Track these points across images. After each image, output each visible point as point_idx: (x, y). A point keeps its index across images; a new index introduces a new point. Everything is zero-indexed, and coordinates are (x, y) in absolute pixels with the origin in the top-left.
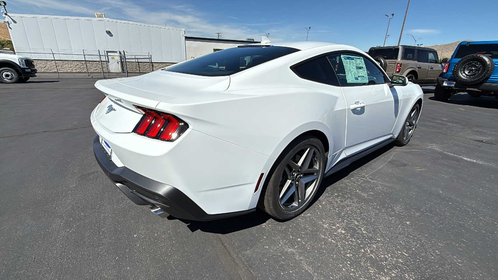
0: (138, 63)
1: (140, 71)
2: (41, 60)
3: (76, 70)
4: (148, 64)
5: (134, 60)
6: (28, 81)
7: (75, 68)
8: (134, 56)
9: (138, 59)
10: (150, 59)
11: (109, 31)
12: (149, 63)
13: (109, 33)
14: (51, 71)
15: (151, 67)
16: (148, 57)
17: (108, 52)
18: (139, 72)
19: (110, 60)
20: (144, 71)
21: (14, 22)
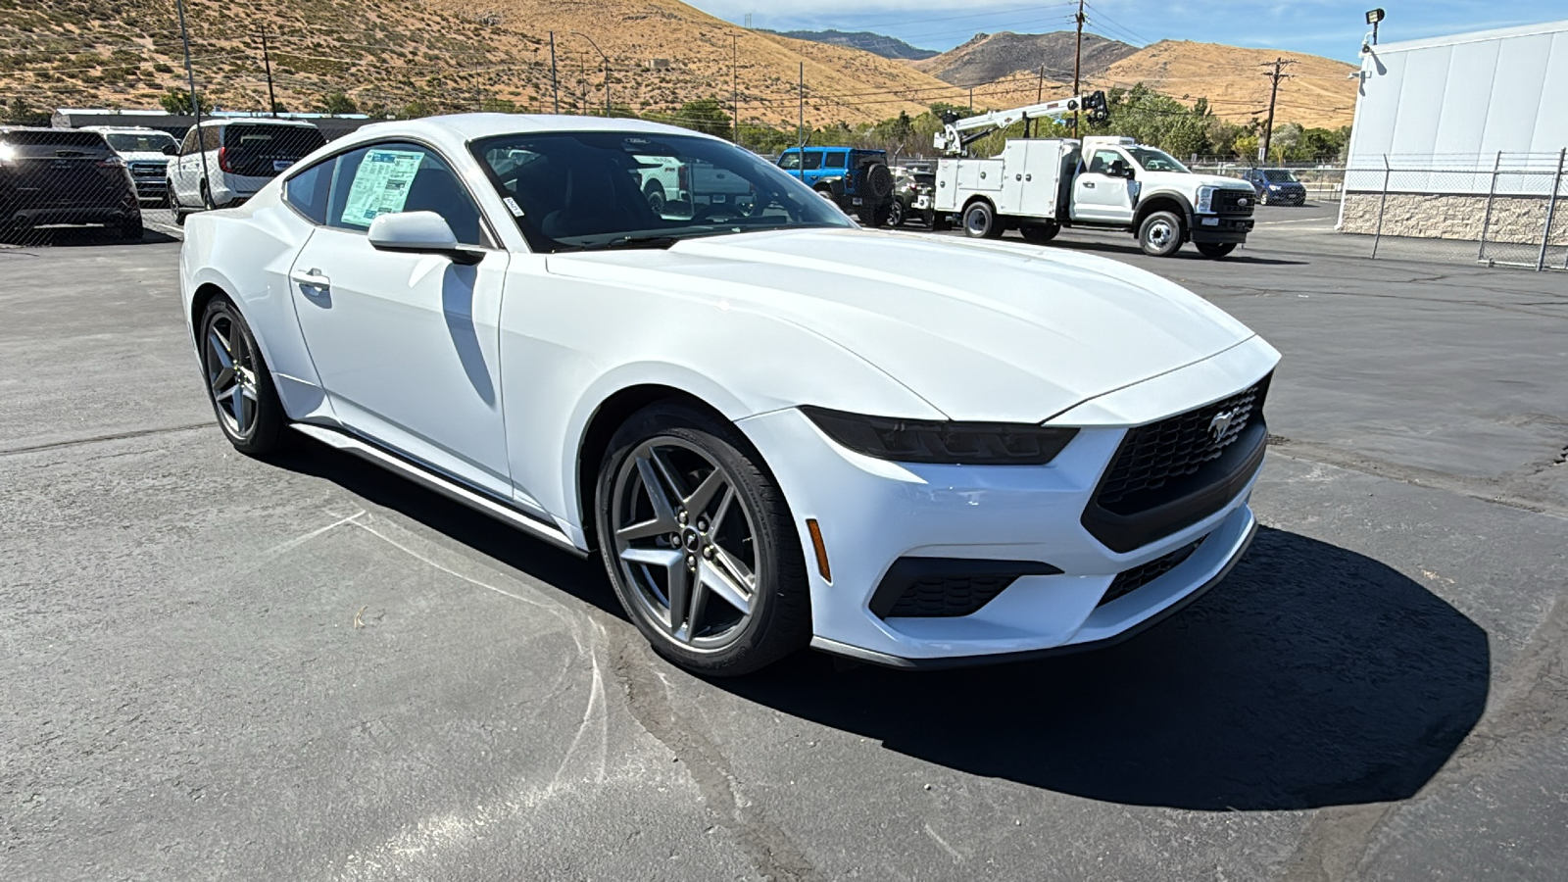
2: (1407, 193)
3: (1512, 233)
6: (1229, 255)
7: (1509, 227)
14: (1422, 235)
21: (1382, 70)
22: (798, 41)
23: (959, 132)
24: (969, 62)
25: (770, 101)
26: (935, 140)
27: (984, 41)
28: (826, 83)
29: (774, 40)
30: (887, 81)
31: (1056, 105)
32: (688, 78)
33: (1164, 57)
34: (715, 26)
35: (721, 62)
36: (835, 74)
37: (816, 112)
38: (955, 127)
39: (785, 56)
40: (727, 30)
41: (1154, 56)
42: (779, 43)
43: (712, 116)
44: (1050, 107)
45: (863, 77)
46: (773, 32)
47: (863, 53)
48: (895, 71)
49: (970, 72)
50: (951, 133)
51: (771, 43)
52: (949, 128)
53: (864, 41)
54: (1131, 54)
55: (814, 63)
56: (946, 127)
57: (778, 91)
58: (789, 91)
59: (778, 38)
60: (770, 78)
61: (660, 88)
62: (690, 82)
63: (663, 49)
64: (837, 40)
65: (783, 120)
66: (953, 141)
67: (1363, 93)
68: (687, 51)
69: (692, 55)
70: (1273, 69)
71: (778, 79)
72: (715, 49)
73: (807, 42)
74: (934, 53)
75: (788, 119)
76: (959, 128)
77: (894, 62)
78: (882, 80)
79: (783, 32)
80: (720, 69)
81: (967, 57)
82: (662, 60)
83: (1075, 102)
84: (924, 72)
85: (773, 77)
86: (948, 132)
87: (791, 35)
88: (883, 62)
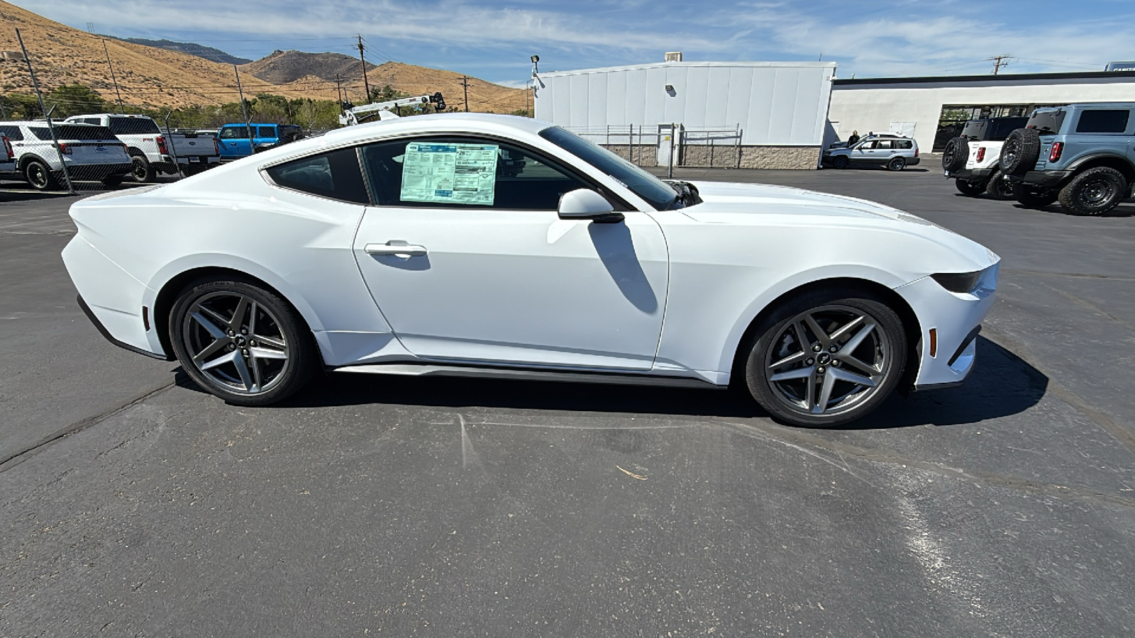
0: (711, 148)
1: (712, 164)
4: (732, 148)
5: (705, 142)
8: (706, 134)
9: (713, 138)
10: (739, 139)
11: (671, 86)
12: (733, 146)
13: (670, 90)
15: (737, 156)
16: (734, 134)
17: (661, 127)
18: (710, 166)
19: (661, 145)
20: (720, 164)
21: (543, 86)
22: (141, 46)
23: (355, 114)
24: (274, 68)
25: (129, 89)
26: (340, 120)
27: (280, 56)
28: (172, 77)
29: (118, 44)
30: (219, 77)
31: (414, 100)
32: (47, 68)
33: (391, 72)
34: (60, 29)
35: (75, 58)
36: (178, 71)
37: (171, 97)
38: (351, 111)
39: (132, 56)
40: (72, 33)
41: (385, 70)
42: (124, 46)
43: (87, 98)
44: (411, 101)
45: (201, 75)
46: (116, 38)
47: (196, 57)
48: (224, 71)
49: (276, 74)
50: (350, 115)
51: (117, 46)
52: (348, 112)
53: (193, 49)
54: (373, 69)
55: (159, 63)
56: (346, 111)
57: (134, 81)
58: (143, 82)
59: (122, 43)
60: (124, 71)
61: (20, 75)
62: (50, 71)
63: (13, 45)
64: (172, 47)
65: (145, 102)
66: (352, 120)
67: (537, 97)
68: (38, 48)
69: (43, 50)
70: (463, 81)
71: (131, 73)
72: (64, 47)
73: (148, 47)
74: (247, 61)
75: (149, 101)
76: (355, 112)
77: (222, 65)
78: (216, 77)
79: (123, 38)
80: (76, 63)
81: (272, 65)
82: (15, 53)
83: (426, 99)
84: (244, 72)
85: (127, 71)
86: (347, 114)
87: (131, 41)
88: (214, 65)
